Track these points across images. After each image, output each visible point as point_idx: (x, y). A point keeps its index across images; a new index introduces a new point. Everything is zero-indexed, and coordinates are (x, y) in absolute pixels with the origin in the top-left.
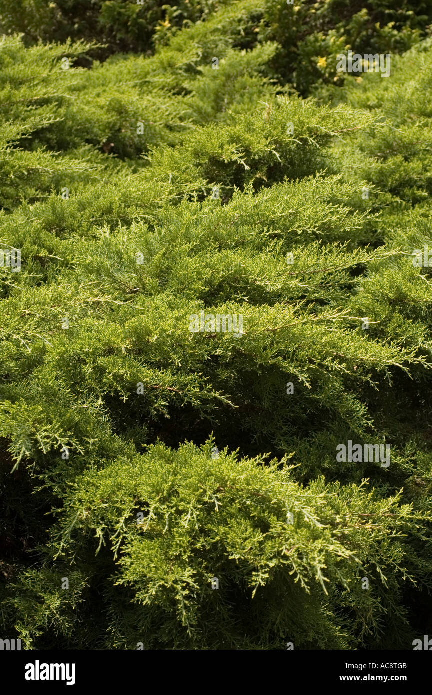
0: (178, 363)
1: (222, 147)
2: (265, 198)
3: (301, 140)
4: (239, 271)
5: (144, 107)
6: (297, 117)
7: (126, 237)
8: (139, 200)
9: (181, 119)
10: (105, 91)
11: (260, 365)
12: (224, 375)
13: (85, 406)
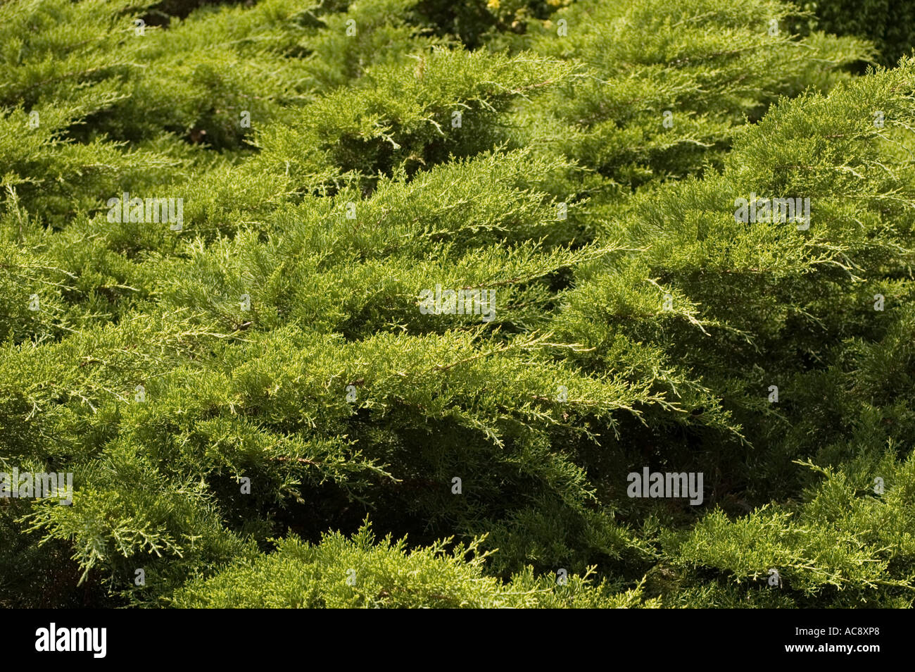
0: (311, 422)
1: (358, 119)
2: (423, 185)
3: (470, 103)
4: (392, 289)
5: (245, 75)
6: (462, 71)
7: (228, 252)
8: (244, 200)
9: (299, 90)
10: (188, 57)
11: (429, 419)
12: (378, 437)
13: (181, 491)
